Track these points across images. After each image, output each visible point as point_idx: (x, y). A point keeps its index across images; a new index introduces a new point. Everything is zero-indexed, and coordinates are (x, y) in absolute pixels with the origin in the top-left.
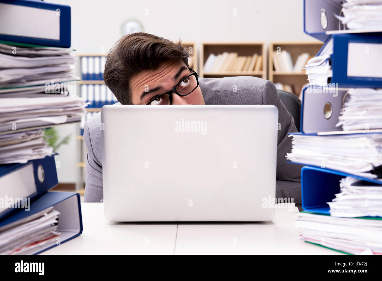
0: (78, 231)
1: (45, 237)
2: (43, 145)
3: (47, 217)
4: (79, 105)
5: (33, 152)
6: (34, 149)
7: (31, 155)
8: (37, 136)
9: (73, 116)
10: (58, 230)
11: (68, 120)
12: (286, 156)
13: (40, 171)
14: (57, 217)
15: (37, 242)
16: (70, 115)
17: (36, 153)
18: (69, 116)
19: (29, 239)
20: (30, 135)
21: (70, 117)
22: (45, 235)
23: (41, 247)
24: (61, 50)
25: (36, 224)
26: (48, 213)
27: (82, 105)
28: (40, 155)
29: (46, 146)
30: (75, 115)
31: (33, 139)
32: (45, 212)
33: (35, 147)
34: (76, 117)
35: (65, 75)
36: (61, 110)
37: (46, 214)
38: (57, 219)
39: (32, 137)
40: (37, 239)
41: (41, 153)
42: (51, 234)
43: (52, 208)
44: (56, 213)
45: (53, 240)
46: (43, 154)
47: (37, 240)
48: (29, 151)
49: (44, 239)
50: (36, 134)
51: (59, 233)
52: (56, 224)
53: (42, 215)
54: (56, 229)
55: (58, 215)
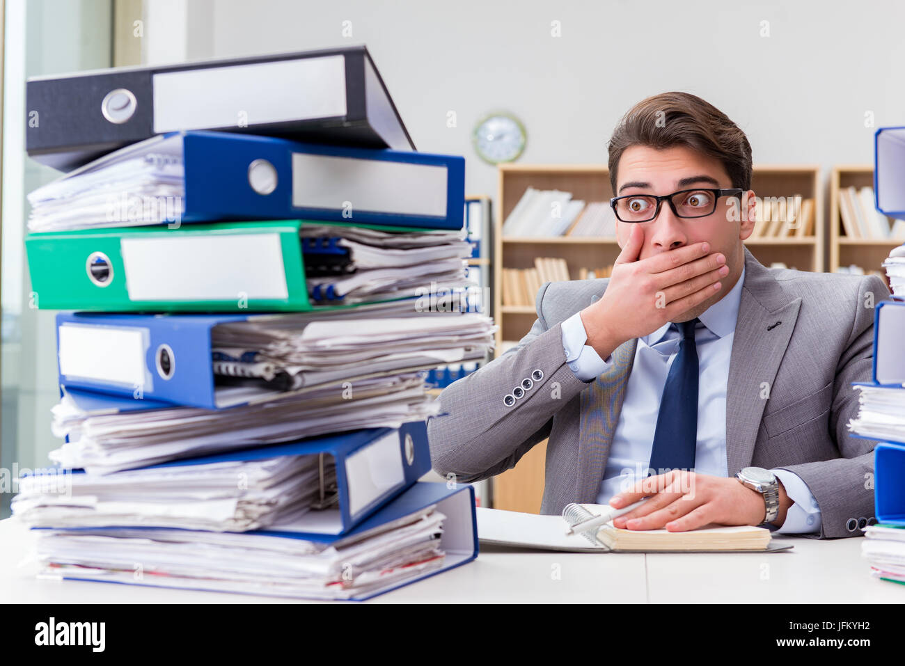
0: (471, 553)
1: (423, 556)
2: (423, 397)
3: (427, 522)
4: (484, 329)
5: (410, 409)
6: (410, 405)
7: (406, 415)
8: (416, 382)
9: (473, 349)
10: (441, 548)
11: (465, 355)
12: (848, 425)
13: (409, 444)
14: (441, 524)
15: (411, 564)
16: (468, 348)
17: (414, 411)
18: (468, 350)
19: (401, 557)
20: (404, 380)
21: (470, 350)
22: (424, 552)
23: (419, 571)
24: (449, 234)
25: (412, 532)
26: (429, 515)
27: (489, 329)
28: (420, 414)
29: (429, 399)
30: (475, 347)
31: (409, 388)
32: (423, 514)
33: (413, 402)
34: (479, 350)
35: (455, 277)
36: (457, 338)
37: (425, 517)
38: (441, 527)
39: (408, 383)
40: (413, 558)
41: (422, 411)
42: (431, 553)
43: (434, 506)
44: (439, 517)
45: (435, 563)
46: (425, 413)
47: (412, 560)
48: (404, 408)
49: (421, 559)
50: (414, 379)
51: (443, 553)
52: (438, 536)
53: (420, 518)
54: (437, 545)
55: (442, 521)
